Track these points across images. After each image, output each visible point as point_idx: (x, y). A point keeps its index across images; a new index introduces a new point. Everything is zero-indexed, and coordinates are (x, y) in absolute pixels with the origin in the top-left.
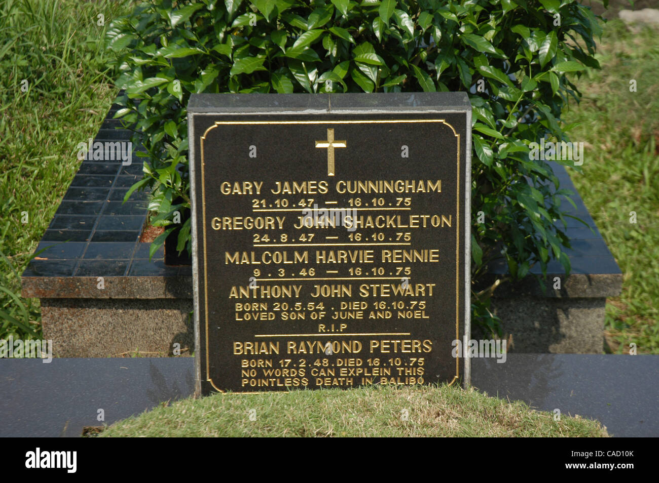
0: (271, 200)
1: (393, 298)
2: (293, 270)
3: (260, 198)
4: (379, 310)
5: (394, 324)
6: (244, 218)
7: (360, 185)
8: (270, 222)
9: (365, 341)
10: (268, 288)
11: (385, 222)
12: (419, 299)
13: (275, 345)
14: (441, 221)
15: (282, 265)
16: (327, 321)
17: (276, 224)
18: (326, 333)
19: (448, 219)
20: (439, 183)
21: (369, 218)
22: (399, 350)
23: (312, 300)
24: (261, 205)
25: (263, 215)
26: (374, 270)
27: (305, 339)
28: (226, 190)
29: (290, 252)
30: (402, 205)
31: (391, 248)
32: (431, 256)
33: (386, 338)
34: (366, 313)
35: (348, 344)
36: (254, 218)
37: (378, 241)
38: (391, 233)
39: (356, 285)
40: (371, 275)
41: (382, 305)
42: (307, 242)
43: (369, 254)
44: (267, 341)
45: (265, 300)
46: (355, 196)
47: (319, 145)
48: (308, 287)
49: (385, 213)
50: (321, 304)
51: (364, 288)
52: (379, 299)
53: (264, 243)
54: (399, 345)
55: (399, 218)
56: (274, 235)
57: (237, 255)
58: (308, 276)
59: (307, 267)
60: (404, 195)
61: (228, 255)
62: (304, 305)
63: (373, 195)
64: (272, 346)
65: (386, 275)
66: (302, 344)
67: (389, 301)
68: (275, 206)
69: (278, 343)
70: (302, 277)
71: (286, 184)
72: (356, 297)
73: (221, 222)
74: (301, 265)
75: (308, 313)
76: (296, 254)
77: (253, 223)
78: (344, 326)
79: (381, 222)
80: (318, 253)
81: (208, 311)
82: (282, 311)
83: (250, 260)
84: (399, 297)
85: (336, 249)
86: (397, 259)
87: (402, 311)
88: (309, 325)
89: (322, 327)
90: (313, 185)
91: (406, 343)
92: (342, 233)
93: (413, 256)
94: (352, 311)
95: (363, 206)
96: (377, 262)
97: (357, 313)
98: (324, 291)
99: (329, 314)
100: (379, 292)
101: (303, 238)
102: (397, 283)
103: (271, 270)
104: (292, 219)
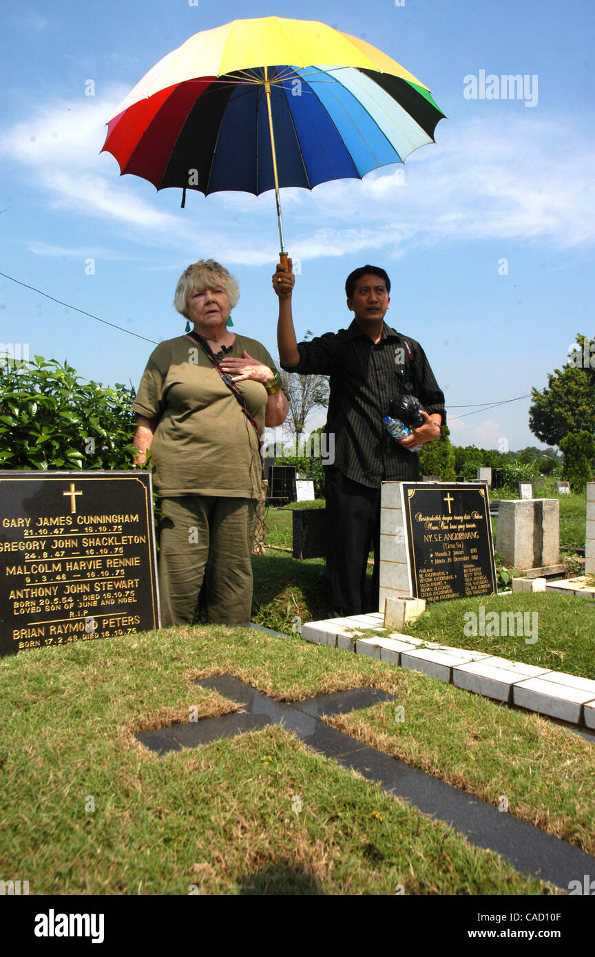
0: (36, 530)
1: (115, 590)
2: (51, 576)
3: (29, 529)
4: (107, 599)
5: (118, 607)
6: (19, 542)
7: (92, 518)
8: (35, 546)
9: (99, 620)
10: (36, 590)
11: (107, 541)
12: (130, 589)
13: (41, 630)
14: (138, 540)
15: (45, 574)
16: (75, 609)
17: (40, 546)
18: (75, 617)
19: (143, 538)
20: (137, 516)
21: (98, 540)
22: (121, 624)
23: (65, 596)
24: (30, 534)
25: (32, 540)
26: (102, 573)
27: (61, 624)
28: (8, 524)
29: (50, 564)
30: (117, 530)
31: (112, 558)
32: (135, 562)
33: (112, 617)
34: (99, 602)
36: (25, 543)
37: (104, 554)
38: (111, 548)
39: (92, 583)
40: (101, 576)
41: (109, 595)
42: (60, 557)
43: (99, 562)
44: (36, 627)
45: (34, 599)
46: (89, 526)
47: (65, 494)
48: (62, 587)
49: (107, 536)
50: (71, 598)
51: (97, 585)
52: (106, 591)
53: (32, 559)
54: (120, 620)
55: (116, 538)
56: (39, 553)
57: (14, 568)
58: (61, 580)
59: (61, 574)
60: (117, 524)
61: (8, 569)
62: (60, 600)
63: (100, 525)
64: (39, 631)
65: (110, 575)
66: (59, 627)
67: (112, 592)
68: (39, 534)
69: (43, 628)
70: (57, 580)
71: (46, 519)
72: (93, 591)
74: (57, 573)
75: (63, 605)
76: (54, 566)
77: (25, 546)
78: (86, 612)
79: (105, 541)
80: (67, 564)
82: (45, 605)
83: (23, 572)
84: (118, 590)
85: (78, 561)
86: (116, 565)
87: (120, 598)
88: (63, 613)
89: (72, 614)
90: (62, 519)
91: (125, 619)
92: (82, 550)
93: (126, 562)
94: (90, 601)
95: (94, 532)
96: (104, 567)
97: (93, 600)
98: (70, 589)
99: (76, 604)
100: (106, 587)
101: (57, 554)
102: (116, 580)
103: (37, 577)
104: (50, 542)
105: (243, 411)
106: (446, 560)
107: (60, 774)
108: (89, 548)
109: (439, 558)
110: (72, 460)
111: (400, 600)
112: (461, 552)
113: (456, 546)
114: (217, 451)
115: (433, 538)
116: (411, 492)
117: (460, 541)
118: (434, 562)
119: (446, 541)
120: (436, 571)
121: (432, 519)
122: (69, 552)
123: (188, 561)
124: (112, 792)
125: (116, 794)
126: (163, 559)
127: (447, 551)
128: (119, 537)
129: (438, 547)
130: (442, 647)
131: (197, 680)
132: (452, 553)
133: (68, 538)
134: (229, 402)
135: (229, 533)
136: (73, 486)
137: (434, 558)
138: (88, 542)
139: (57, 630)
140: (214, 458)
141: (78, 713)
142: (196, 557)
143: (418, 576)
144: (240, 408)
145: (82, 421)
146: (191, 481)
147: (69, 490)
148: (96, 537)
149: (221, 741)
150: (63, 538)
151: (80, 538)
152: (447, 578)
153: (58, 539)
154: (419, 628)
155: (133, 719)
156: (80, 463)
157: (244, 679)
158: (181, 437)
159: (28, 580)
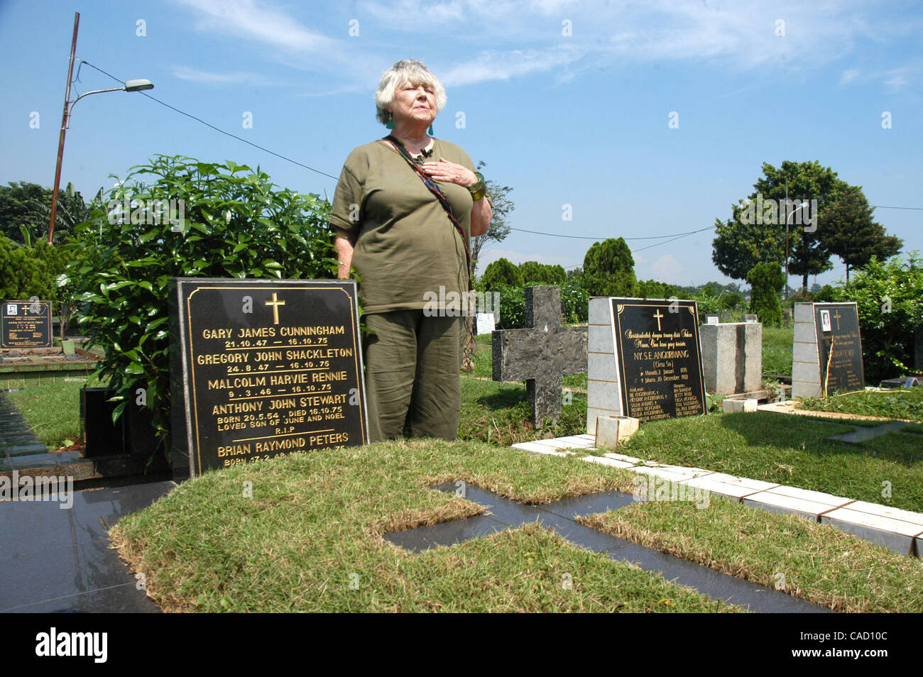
0: (238, 341)
1: (322, 406)
2: (255, 390)
3: (231, 340)
4: (314, 414)
5: (324, 424)
6: (220, 355)
7: (295, 330)
8: (237, 358)
9: (307, 437)
10: (240, 405)
11: (312, 354)
12: (337, 405)
13: (247, 447)
14: (345, 353)
15: (248, 388)
16: (281, 425)
17: (243, 358)
18: (281, 434)
19: (349, 350)
20: (342, 328)
21: (303, 352)
22: (329, 441)
23: (270, 411)
24: (231, 345)
25: (233, 353)
26: (308, 387)
27: (267, 440)
28: (208, 335)
29: (253, 378)
30: (322, 343)
31: (318, 372)
32: (341, 376)
33: (319, 434)
34: (306, 417)
35: (296, 441)
36: (228, 355)
37: (309, 368)
38: (316, 362)
39: (298, 398)
40: (307, 391)
41: (315, 411)
42: (263, 370)
43: (304, 376)
44: (242, 444)
45: (238, 414)
46: (292, 337)
47: (267, 304)
48: (267, 402)
49: (312, 349)
50: (276, 414)
51: (303, 400)
52: (313, 407)
53: (235, 372)
54: (328, 438)
55: (321, 351)
56: (242, 366)
57: (216, 382)
58: (266, 395)
59: (265, 388)
60: (323, 336)
61: (210, 383)
62: (265, 416)
63: (304, 336)
64: (245, 448)
65: (316, 390)
66: (266, 444)
67: (319, 408)
68: (241, 346)
69: (249, 445)
70: (262, 395)
71: (248, 330)
72: (299, 407)
73: (204, 359)
74: (261, 387)
75: (268, 421)
76: (257, 379)
77: (227, 358)
78: (292, 428)
79: (310, 354)
80: (272, 378)
81: (199, 425)
82: (250, 421)
83: (226, 386)
84: (325, 405)
85: (283, 374)
86: (322, 379)
87: (327, 414)
88: (271, 430)
89: (278, 430)
90: (265, 330)
91: (332, 437)
92: (286, 363)
93: (332, 377)
94: (296, 417)
95: (298, 344)
96: (310, 382)
97: (300, 418)
98: (276, 404)
99: (282, 420)
100: (312, 403)
101: (261, 368)
102: (323, 395)
103: (241, 391)
104: (253, 354)
105: (449, 217)
106: (657, 379)
107: (310, 573)
108: (294, 361)
109: (649, 376)
110: (270, 271)
111: (612, 419)
112: (671, 372)
113: (666, 365)
114: (423, 261)
115: (643, 356)
116: (620, 308)
117: (669, 360)
118: (644, 381)
119: (656, 360)
120: (646, 390)
121: (642, 336)
122: (273, 365)
123: (396, 378)
124: (373, 588)
125: (378, 590)
126: (371, 377)
127: (657, 369)
128: (324, 350)
129: (648, 365)
130: (661, 465)
131: (431, 486)
132: (662, 372)
133: (272, 350)
134: (434, 208)
135: (436, 347)
137: (645, 377)
138: (293, 355)
139: (263, 447)
140: (421, 269)
141: (312, 518)
142: (404, 374)
143: (628, 395)
144: (446, 214)
145: (280, 228)
146: (398, 295)
147: (271, 299)
148: (300, 349)
149: (477, 539)
150: (267, 351)
151: (284, 351)
152: (658, 398)
153: (261, 351)
154: (633, 447)
155: (377, 520)
156: (279, 273)
157: (480, 484)
158: (385, 248)
159: (231, 394)
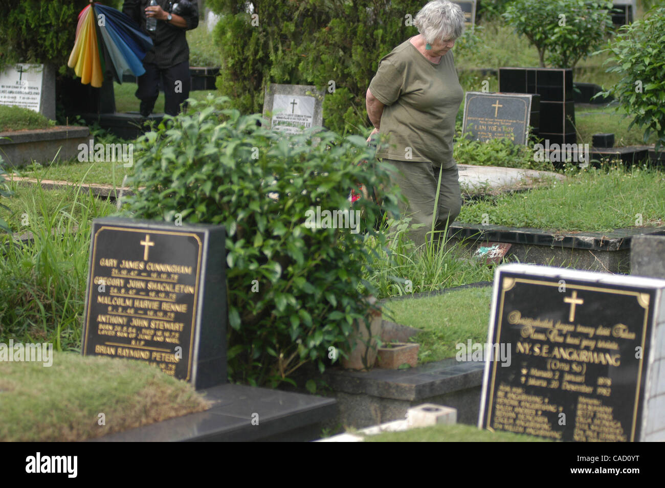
0: (120, 270)
1: (165, 330)
2: (125, 308)
3: (116, 268)
4: (158, 335)
5: (164, 345)
6: (108, 279)
7: (157, 266)
8: (117, 282)
9: (151, 352)
10: (114, 317)
11: (165, 287)
13: (113, 350)
14: (188, 290)
15: (120, 306)
16: (136, 339)
17: (121, 283)
18: (135, 345)
19: (192, 288)
20: (190, 268)
21: (159, 284)
22: (165, 359)
23: (131, 326)
24: (115, 272)
25: (116, 278)
26: (158, 313)
27: (126, 348)
28: (103, 263)
29: (125, 299)
30: (173, 279)
31: (167, 302)
32: (181, 308)
33: (160, 352)
34: (153, 336)
35: (143, 353)
36: (112, 279)
37: (161, 297)
38: (167, 293)
39: (150, 320)
40: (157, 315)
42: (132, 294)
43: (157, 304)
44: (110, 346)
45: (111, 324)
46: (154, 272)
47: (141, 243)
48: (130, 319)
49: (166, 283)
50: (134, 329)
51: (153, 322)
52: (159, 329)
53: (114, 293)
54: (165, 356)
55: (171, 286)
56: (119, 288)
57: (102, 298)
58: (130, 313)
59: (131, 308)
60: (174, 273)
61: (99, 298)
63: (162, 272)
64: (111, 350)
65: (163, 316)
66: (124, 350)
67: (162, 331)
68: (121, 274)
69: (114, 348)
70: (128, 313)
71: (127, 262)
72: (149, 328)
73: (98, 279)
74: (128, 307)
75: (128, 334)
76: (127, 300)
77: (111, 281)
78: (142, 343)
79: (163, 287)
80: (136, 301)
82: (118, 331)
83: (108, 302)
84: (167, 330)
85: (143, 300)
86: (169, 308)
87: (167, 337)
88: (128, 340)
89: (133, 342)
90: (137, 264)
91: (168, 356)
92: (147, 291)
93: (175, 308)
94: (146, 335)
95: (157, 278)
96: (160, 309)
97: (148, 336)
98: (136, 322)
99: (138, 335)
100: (159, 326)
101: (130, 292)
102: (167, 322)
103: (115, 307)
104: (127, 281)
108: (152, 291)
122: (138, 291)
133: (139, 280)
136: (147, 237)
138: (152, 286)
139: (122, 352)
147: (145, 240)
148: (158, 282)
150: (136, 280)
151: (147, 282)
153: (133, 279)
159: (110, 308)
